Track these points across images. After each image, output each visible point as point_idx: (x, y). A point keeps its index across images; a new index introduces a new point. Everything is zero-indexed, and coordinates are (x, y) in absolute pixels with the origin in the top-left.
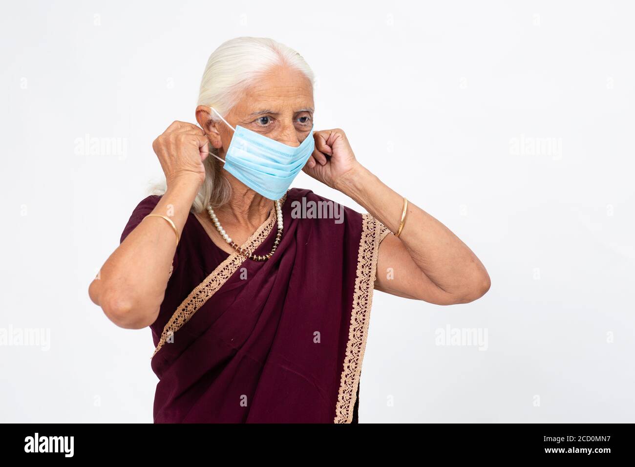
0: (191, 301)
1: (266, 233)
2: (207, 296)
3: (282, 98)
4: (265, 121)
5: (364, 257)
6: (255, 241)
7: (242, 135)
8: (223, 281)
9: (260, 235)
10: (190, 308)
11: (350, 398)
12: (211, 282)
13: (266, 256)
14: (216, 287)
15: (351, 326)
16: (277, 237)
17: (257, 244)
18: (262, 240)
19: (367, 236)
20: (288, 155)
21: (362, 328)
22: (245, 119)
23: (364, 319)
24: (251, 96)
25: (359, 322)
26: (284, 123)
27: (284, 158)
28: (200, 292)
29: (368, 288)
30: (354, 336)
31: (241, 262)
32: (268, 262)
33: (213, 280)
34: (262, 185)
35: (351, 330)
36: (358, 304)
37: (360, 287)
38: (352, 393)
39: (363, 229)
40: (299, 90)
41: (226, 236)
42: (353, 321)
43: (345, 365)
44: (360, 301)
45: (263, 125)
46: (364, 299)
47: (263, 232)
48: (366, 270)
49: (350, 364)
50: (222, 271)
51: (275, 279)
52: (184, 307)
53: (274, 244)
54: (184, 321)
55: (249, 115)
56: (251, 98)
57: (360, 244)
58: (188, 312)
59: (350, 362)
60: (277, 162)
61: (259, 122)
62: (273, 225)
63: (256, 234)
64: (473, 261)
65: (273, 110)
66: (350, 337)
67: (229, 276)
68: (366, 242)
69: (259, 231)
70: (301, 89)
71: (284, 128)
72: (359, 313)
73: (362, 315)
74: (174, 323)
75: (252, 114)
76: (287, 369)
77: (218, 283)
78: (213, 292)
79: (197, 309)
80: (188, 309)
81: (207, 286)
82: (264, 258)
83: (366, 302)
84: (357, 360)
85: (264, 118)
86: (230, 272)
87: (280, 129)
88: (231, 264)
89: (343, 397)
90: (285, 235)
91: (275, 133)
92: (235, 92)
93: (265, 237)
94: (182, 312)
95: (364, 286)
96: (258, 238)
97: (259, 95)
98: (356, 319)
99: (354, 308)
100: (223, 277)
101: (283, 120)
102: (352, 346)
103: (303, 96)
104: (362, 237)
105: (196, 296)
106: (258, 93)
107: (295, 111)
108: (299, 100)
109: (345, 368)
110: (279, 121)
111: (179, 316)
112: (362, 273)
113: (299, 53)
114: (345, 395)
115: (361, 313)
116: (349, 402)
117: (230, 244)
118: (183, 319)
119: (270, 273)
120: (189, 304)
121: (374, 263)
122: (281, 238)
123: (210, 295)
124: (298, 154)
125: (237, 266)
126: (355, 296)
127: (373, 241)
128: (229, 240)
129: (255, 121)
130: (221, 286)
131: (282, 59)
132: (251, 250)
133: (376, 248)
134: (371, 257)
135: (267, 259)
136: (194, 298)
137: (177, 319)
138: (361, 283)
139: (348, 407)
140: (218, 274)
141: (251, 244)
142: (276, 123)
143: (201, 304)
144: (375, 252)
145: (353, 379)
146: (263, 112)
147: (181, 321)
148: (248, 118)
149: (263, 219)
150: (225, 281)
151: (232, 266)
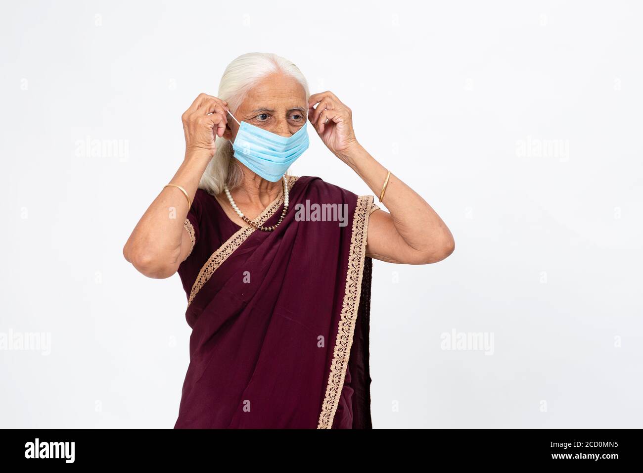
0: (211, 264)
1: (274, 211)
2: (223, 259)
3: (276, 98)
4: (264, 117)
5: (357, 227)
6: (264, 217)
7: (245, 129)
8: (236, 248)
9: (269, 212)
10: (210, 269)
11: (347, 342)
12: (226, 248)
13: (271, 228)
14: (230, 251)
15: (347, 283)
16: (283, 212)
17: (265, 219)
18: (270, 215)
19: (359, 210)
20: (282, 144)
21: (356, 284)
22: (248, 115)
23: (357, 277)
24: (252, 97)
25: (353, 279)
26: (279, 119)
27: (279, 147)
28: (217, 256)
29: (360, 252)
30: (350, 291)
31: (251, 232)
32: (273, 232)
33: (227, 247)
34: (263, 170)
35: (347, 286)
36: (353, 265)
37: (354, 251)
38: (349, 338)
39: (357, 205)
40: (291, 92)
41: (239, 212)
42: (348, 279)
43: (342, 315)
44: (354, 263)
45: (261, 120)
46: (357, 261)
47: (271, 210)
48: (359, 237)
49: (347, 314)
50: (235, 240)
51: (279, 247)
52: (205, 269)
53: (280, 218)
54: (206, 280)
55: (251, 112)
56: (252, 99)
57: (354, 217)
58: (208, 273)
59: (346, 312)
60: (274, 150)
61: (259, 118)
62: (280, 204)
63: (266, 211)
64: (441, 226)
65: (270, 108)
66: (346, 293)
67: (241, 243)
68: (359, 215)
69: (268, 209)
70: (292, 91)
71: (279, 122)
72: (353, 273)
73: (356, 274)
74: (199, 282)
75: (253, 111)
76: (290, 319)
77: (231, 249)
78: (228, 256)
79: (215, 270)
80: (209, 270)
81: (223, 251)
82: (270, 229)
83: (359, 263)
84: (353, 310)
85: (263, 115)
86: (242, 240)
87: (275, 124)
88: (242, 234)
89: (340, 342)
90: (290, 211)
91: (271, 127)
92: (240, 95)
93: (272, 214)
94: (204, 273)
95: (358, 250)
96: (267, 214)
97: (258, 96)
98: (351, 278)
99: (349, 269)
100: (236, 244)
101: (278, 116)
102: (348, 299)
103: (294, 97)
104: (356, 211)
105: (214, 259)
106: (257, 94)
107: (288, 109)
108: (292, 100)
109: (342, 318)
110: (275, 117)
111: (202, 276)
112: (356, 239)
113: (294, 64)
114: (342, 340)
115: (355, 272)
116: (346, 346)
117: (243, 218)
118: (205, 278)
119: (275, 241)
120: (209, 266)
121: (365, 231)
122: (286, 213)
123: (225, 258)
124: (291, 143)
125: (248, 236)
126: (350, 259)
127: (365, 214)
128: (242, 215)
129: (255, 117)
130: (233, 251)
131: (279, 69)
132: (261, 224)
133: (367, 219)
134: (363, 226)
135: (272, 230)
136: (213, 261)
137: (200, 279)
138: (354, 248)
139: (345, 349)
140: (232, 242)
141: (260, 219)
142: (273, 119)
143: (218, 266)
144: (366, 222)
145: (350, 326)
146: (261, 110)
147: (203, 281)
148: (250, 115)
149: (272, 199)
150: (237, 247)
151: (243, 235)
